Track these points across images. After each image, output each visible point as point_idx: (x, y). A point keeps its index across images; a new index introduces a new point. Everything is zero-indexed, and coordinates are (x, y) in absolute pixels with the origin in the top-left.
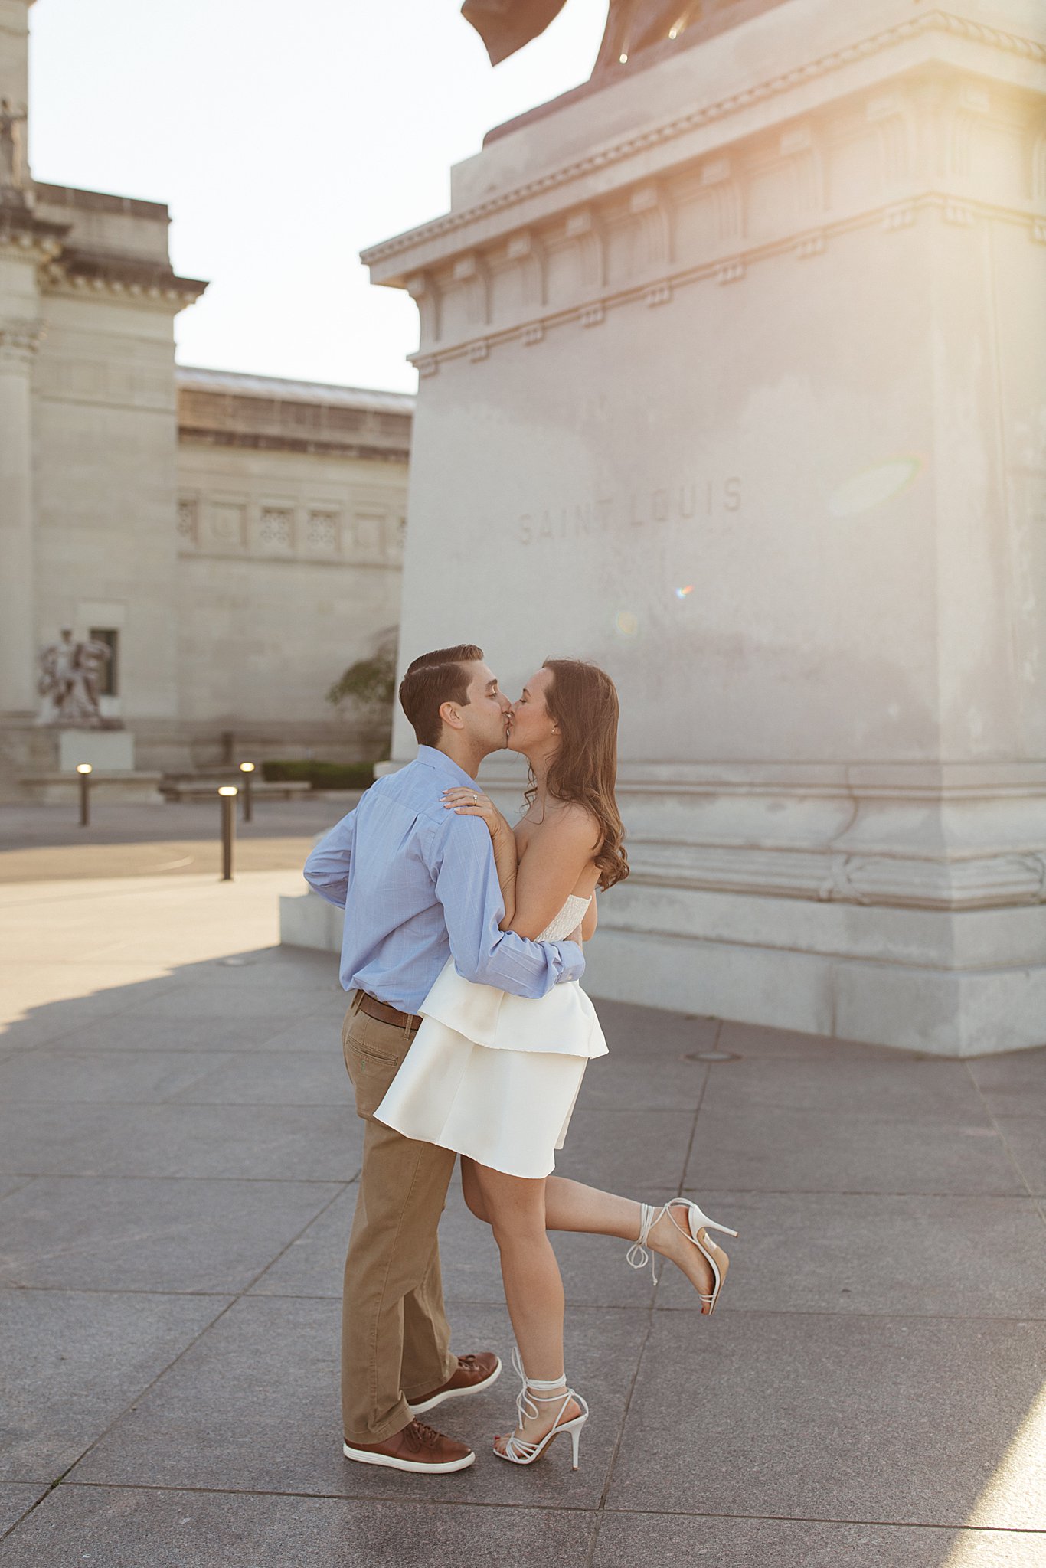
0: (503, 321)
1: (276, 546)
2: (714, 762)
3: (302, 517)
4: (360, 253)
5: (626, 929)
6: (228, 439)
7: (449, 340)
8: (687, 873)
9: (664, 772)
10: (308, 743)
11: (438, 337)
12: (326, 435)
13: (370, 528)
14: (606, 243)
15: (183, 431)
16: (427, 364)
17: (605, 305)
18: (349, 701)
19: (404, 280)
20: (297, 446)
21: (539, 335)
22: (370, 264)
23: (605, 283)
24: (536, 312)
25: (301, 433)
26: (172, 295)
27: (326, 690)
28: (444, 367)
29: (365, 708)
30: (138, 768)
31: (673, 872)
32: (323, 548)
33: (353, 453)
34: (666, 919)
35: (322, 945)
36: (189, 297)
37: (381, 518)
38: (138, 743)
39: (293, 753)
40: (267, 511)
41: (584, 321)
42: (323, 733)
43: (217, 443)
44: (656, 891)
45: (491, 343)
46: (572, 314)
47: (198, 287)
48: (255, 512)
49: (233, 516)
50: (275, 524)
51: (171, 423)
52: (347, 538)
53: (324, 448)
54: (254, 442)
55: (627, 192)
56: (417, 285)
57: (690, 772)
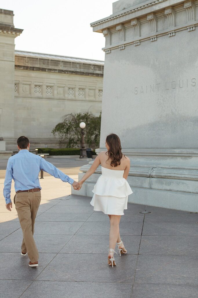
0: (129, 40)
1: (38, 94)
2: (191, 148)
3: (45, 87)
4: (90, 24)
5: (170, 190)
6: (26, 68)
7: (114, 45)
8: (187, 176)
9: (177, 151)
10: (46, 144)
11: (111, 44)
12: (50, 67)
13: (61, 90)
14: (157, 22)
15: (16, 66)
16: (108, 51)
17: (157, 36)
18: (57, 133)
19: (102, 31)
20: (43, 70)
21: (139, 44)
22: (93, 27)
23: (157, 31)
24: (138, 38)
25: (44, 66)
26: (14, 33)
27: (51, 130)
28: (112, 51)
29: (61, 135)
30: (7, 150)
31: (183, 176)
32: (49, 95)
33: (57, 71)
34: (182, 188)
35: (84, 195)
36: (18, 34)
37: (64, 87)
38: (7, 144)
39: (43, 146)
40: (36, 86)
41: (151, 40)
42: (50, 141)
43: (24, 69)
44: (178, 181)
45: (125, 45)
46: (148, 39)
47: (20, 31)
48: (33, 86)
49: (28, 87)
50: (38, 89)
51: (14, 64)
52: (55, 92)
53: (50, 70)
54: (33, 69)
55: (164, 9)
56: (106, 32)
57: (185, 151)
